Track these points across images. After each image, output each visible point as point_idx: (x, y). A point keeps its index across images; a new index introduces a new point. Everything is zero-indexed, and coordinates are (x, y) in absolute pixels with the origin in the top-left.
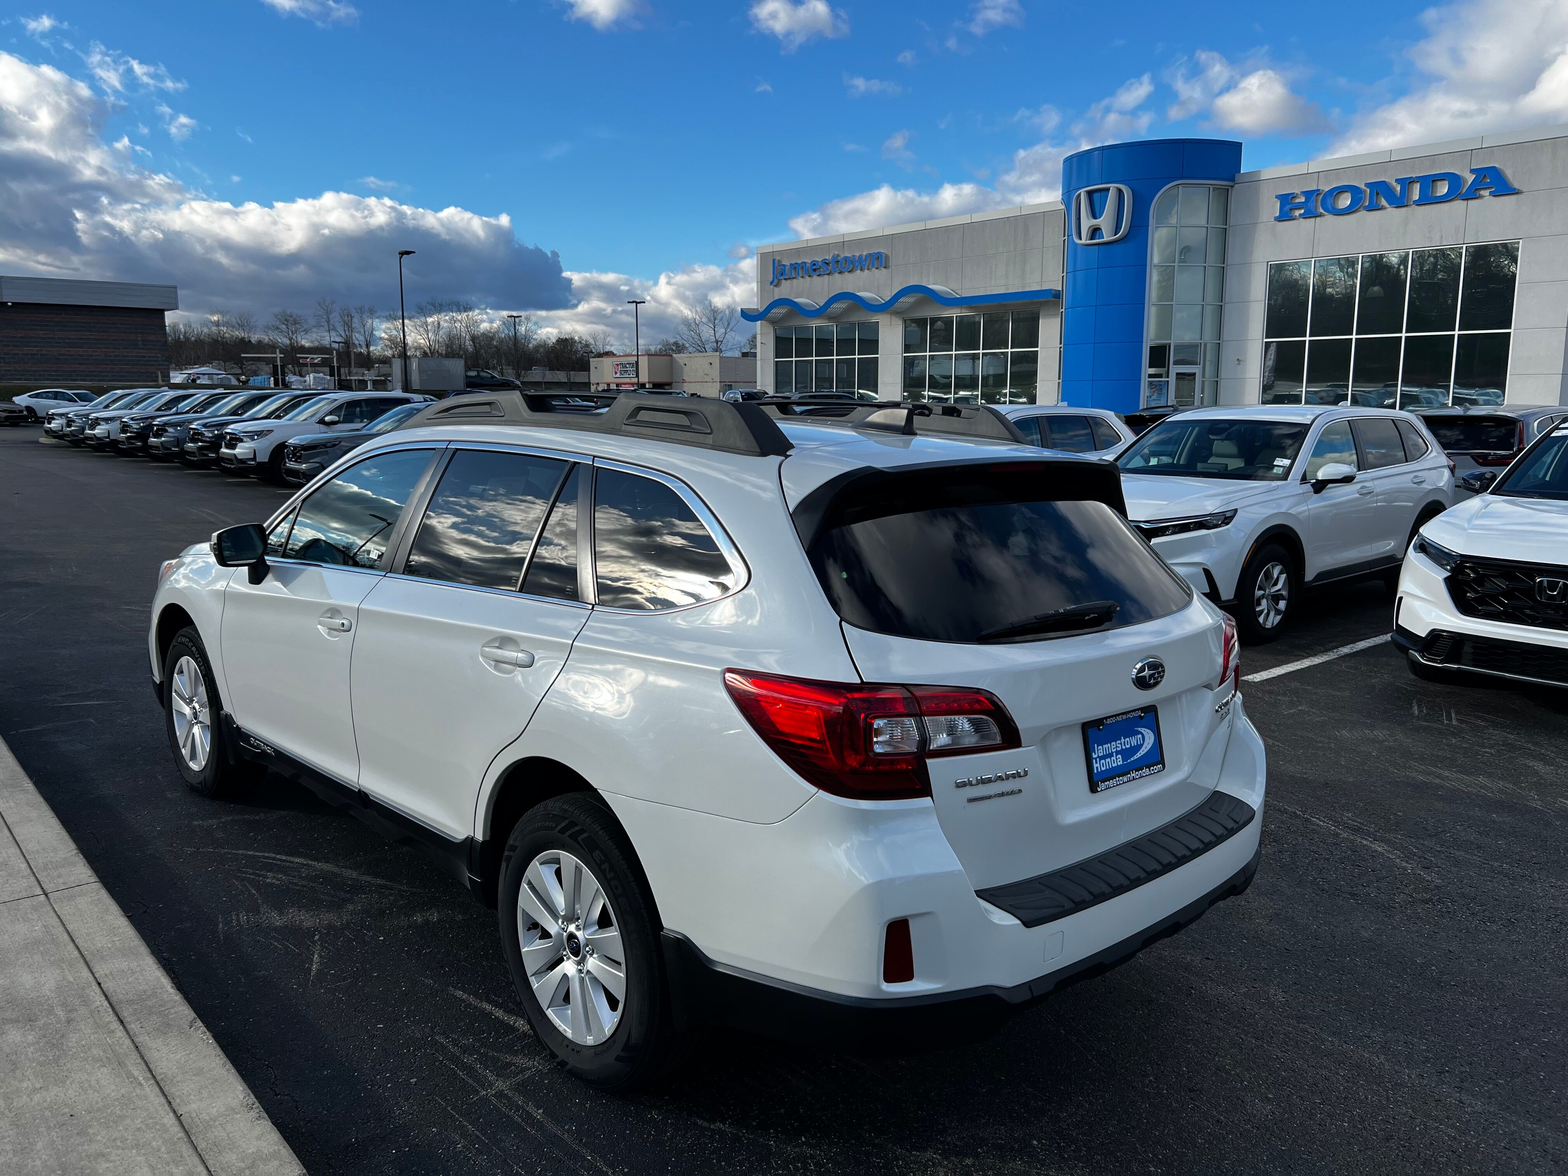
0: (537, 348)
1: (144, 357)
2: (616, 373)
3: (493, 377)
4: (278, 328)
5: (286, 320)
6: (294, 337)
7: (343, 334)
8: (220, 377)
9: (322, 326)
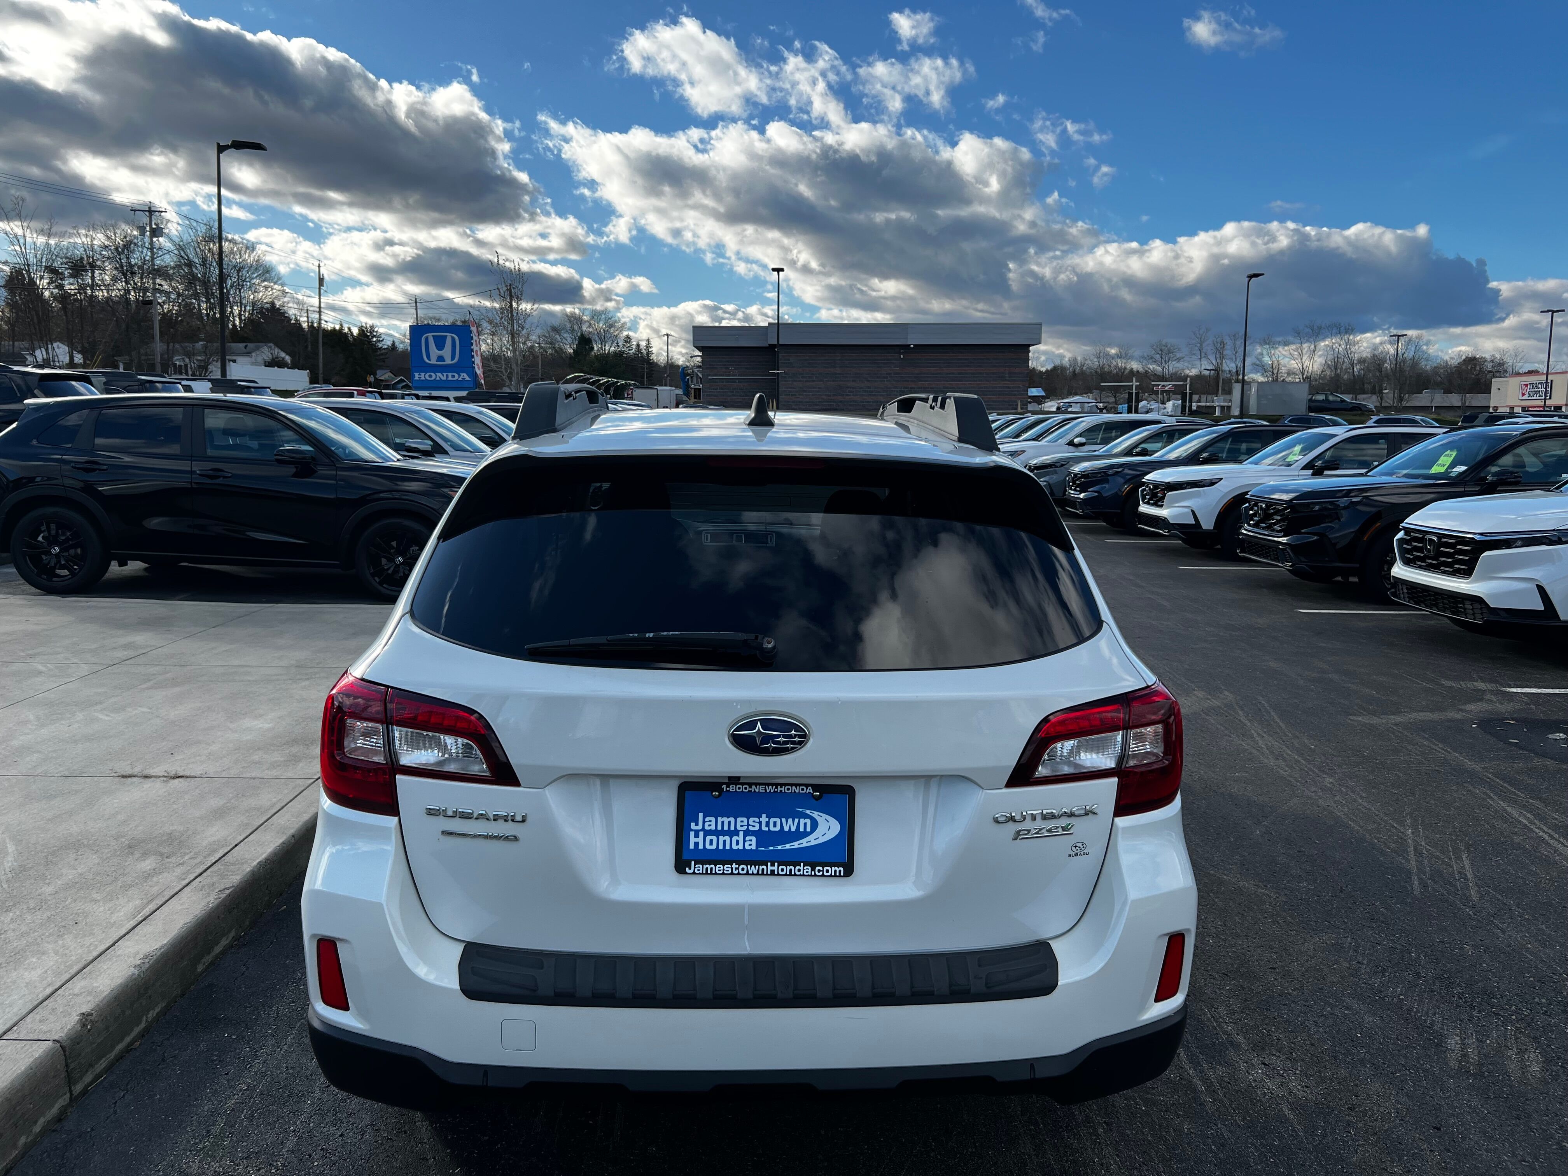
0: (1436, 369)
1: (1009, 388)
2: (1523, 395)
3: (1343, 401)
4: (1152, 358)
5: (1161, 350)
6: (1166, 366)
7: (1214, 362)
8: (1090, 405)
9: (1194, 354)
